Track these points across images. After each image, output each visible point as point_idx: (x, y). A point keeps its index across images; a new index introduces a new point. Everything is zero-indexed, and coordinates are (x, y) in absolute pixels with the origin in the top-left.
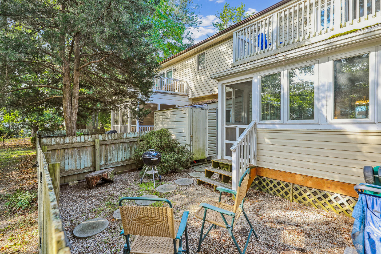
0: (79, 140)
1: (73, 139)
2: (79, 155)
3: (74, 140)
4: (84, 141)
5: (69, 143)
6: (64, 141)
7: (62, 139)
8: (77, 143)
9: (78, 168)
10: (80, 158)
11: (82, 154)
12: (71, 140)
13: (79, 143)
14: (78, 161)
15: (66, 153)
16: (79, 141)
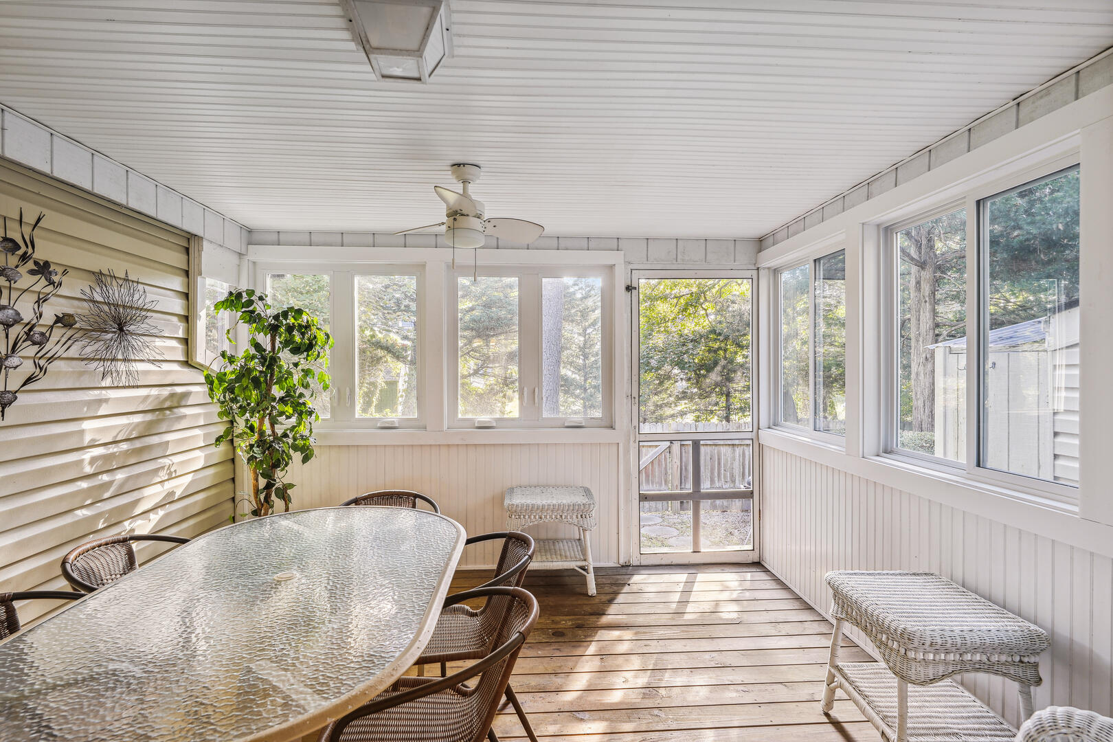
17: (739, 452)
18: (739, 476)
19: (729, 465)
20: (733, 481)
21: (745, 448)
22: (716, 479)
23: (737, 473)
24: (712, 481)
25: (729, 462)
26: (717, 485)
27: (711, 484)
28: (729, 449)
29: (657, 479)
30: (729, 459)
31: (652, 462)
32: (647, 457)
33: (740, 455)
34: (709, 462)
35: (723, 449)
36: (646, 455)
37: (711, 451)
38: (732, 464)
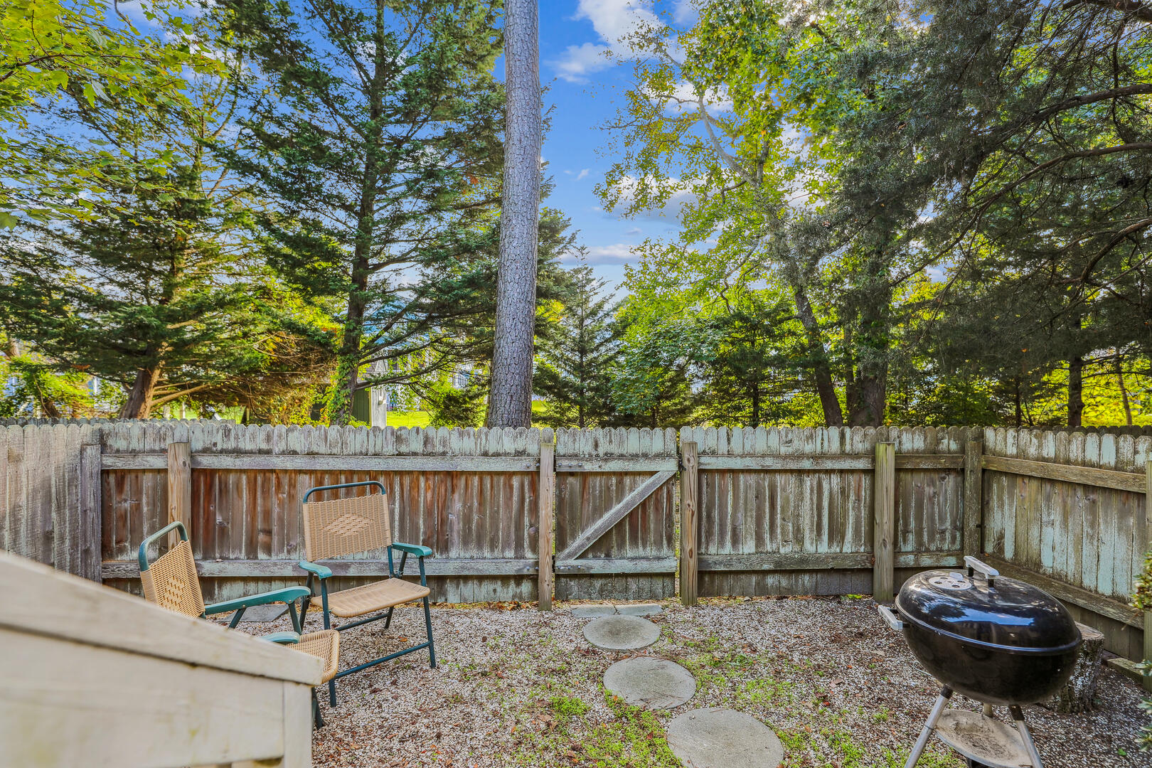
0: (1092, 455)
1: (1070, 442)
2: (1093, 525)
3: (1075, 451)
4: (1113, 464)
5: (1055, 460)
6: (1040, 446)
7: (1036, 436)
8: (1084, 464)
9: (1086, 583)
10: (1095, 538)
11: (1106, 522)
12: (1062, 448)
13: (1093, 466)
14: (1087, 549)
15: (1048, 499)
16: (1095, 459)
17: (811, 485)
18: (811, 531)
19: (792, 509)
20: (799, 540)
21: (823, 476)
22: (767, 536)
23: (806, 522)
24: (759, 540)
25: (792, 504)
26: (769, 547)
27: (757, 546)
28: (792, 479)
29: (652, 537)
30: (792, 498)
31: (644, 504)
32: (633, 494)
33: (812, 491)
34: (753, 504)
35: (780, 479)
36: (631, 490)
37: (758, 483)
38: (797, 507)
